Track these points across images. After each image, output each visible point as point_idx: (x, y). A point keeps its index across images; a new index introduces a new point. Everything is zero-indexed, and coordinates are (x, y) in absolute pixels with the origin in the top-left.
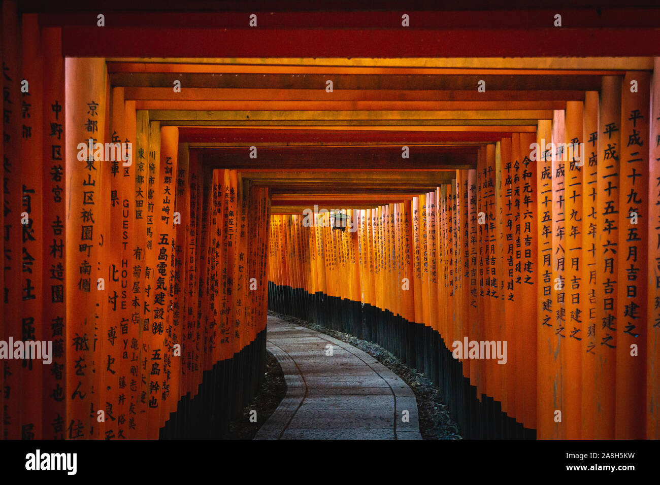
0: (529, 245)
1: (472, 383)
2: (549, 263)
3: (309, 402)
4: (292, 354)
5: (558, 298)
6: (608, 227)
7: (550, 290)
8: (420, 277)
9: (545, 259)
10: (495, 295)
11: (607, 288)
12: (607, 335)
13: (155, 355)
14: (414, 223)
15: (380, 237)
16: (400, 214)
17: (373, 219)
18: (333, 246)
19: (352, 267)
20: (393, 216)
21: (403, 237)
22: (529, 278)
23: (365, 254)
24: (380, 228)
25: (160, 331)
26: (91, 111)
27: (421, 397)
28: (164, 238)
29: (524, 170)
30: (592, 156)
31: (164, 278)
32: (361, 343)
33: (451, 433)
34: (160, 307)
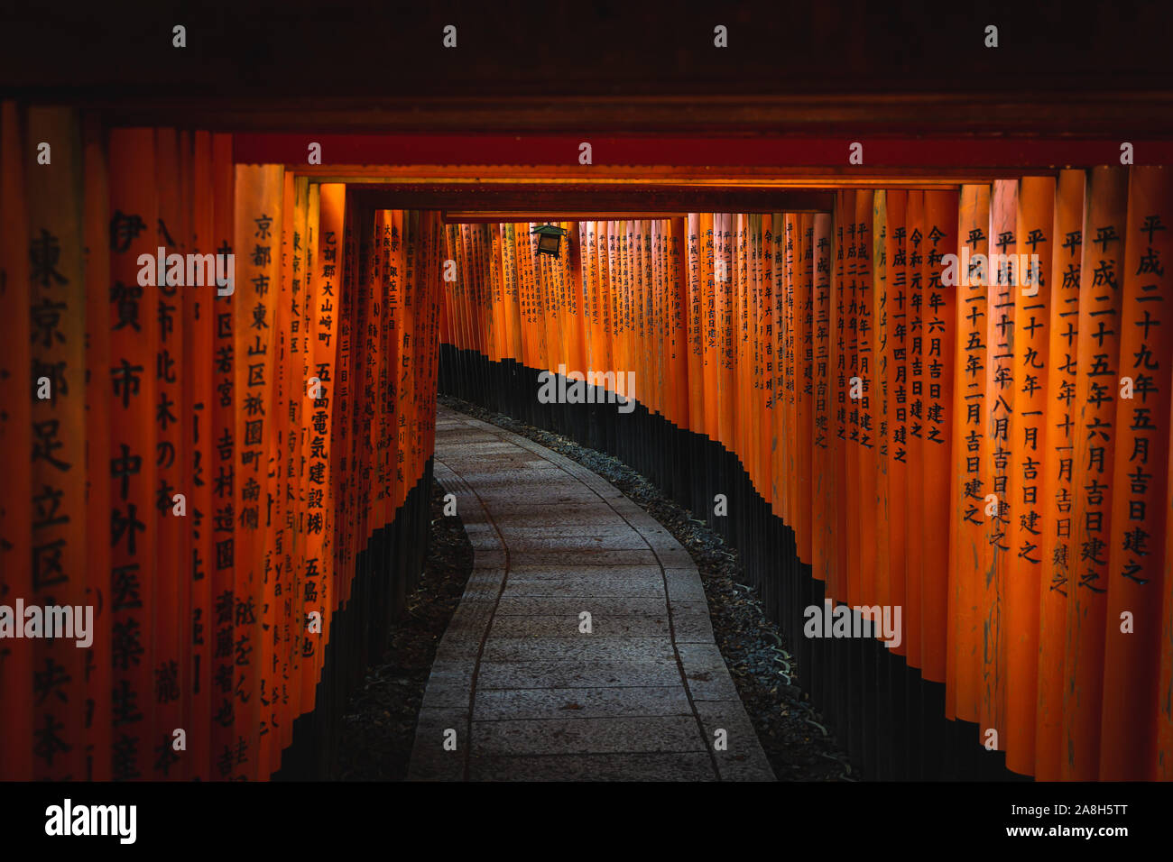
0: (938, 376)
1: (816, 575)
2: (978, 418)
3: (517, 582)
4: (470, 478)
5: (996, 485)
6: (1096, 397)
7: (977, 464)
8: (701, 354)
9: (970, 411)
10: (868, 442)
11: (1092, 495)
12: (1090, 570)
13: (309, 568)
14: (690, 257)
15: (622, 272)
16: (663, 238)
17: (609, 238)
18: (534, 280)
19: (570, 321)
20: (648, 238)
21: (669, 278)
22: (935, 433)
23: (595, 299)
24: (622, 256)
25: (318, 528)
26: (261, 233)
27: (706, 568)
28: (322, 369)
29: (931, 250)
30: (1069, 271)
31: (323, 439)
32: (587, 454)
33: (769, 644)
34: (317, 487)
